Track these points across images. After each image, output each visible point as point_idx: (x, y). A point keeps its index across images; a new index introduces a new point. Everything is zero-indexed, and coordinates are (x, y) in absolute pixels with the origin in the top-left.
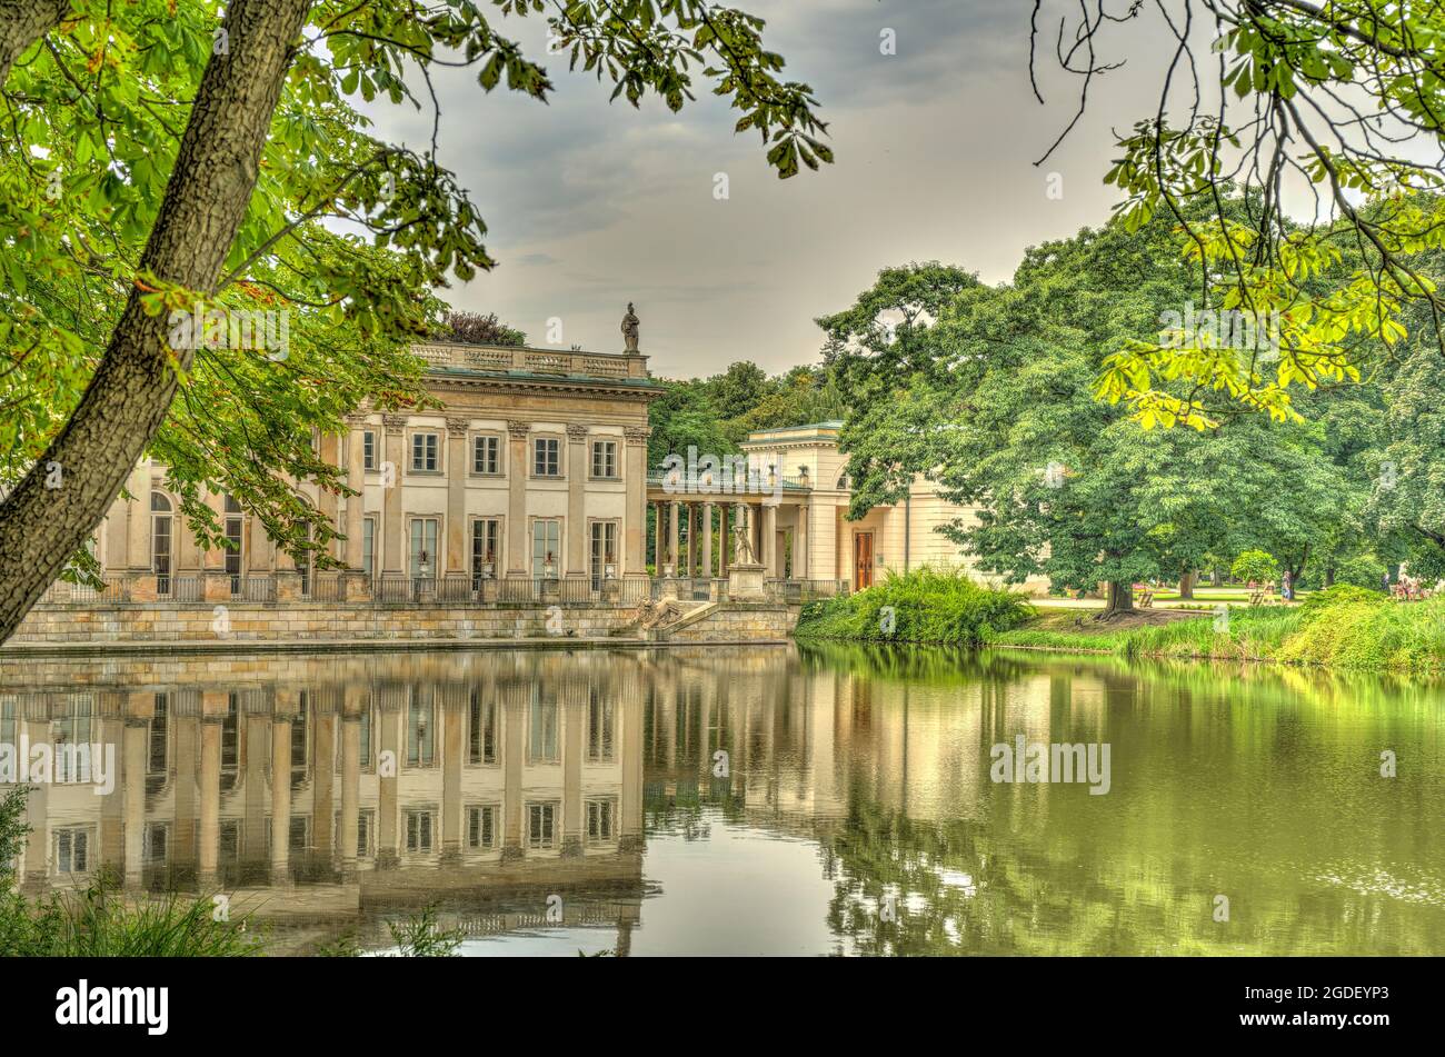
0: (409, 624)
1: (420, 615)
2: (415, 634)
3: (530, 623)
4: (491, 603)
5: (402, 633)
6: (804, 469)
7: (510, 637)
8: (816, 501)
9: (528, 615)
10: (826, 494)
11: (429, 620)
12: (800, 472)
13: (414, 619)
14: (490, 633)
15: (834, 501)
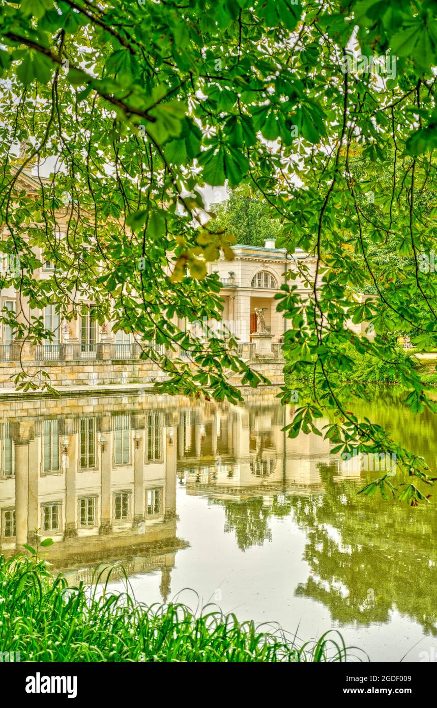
0: (61, 376)
1: (67, 369)
2: (64, 383)
3: (130, 374)
4: (108, 360)
5: (56, 382)
6: (232, 274)
7: (119, 383)
8: (241, 293)
9: (129, 368)
10: (245, 290)
11: (72, 373)
12: (229, 276)
13: (63, 372)
14: (108, 381)
15: (250, 294)
